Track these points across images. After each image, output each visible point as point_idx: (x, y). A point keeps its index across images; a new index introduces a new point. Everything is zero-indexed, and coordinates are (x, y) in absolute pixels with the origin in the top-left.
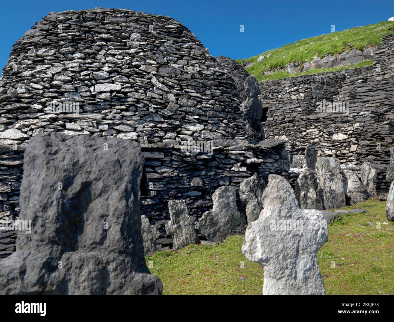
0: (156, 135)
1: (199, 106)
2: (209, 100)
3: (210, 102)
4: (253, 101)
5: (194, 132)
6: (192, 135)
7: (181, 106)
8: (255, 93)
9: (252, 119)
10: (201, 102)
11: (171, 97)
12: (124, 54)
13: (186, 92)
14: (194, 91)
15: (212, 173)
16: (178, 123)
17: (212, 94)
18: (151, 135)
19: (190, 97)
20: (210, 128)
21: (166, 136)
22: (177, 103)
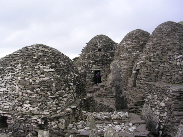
0: (15, 107)
1: (30, 97)
2: (34, 94)
3: (35, 95)
4: (116, 76)
5: (27, 108)
6: (26, 108)
7: (23, 97)
8: (117, 71)
9: (116, 86)
10: (31, 95)
11: (21, 93)
12: (12, 75)
13: (27, 91)
14: (29, 90)
15: (27, 125)
16: (21, 103)
17: (36, 91)
18: (14, 107)
19: (27, 93)
20: (33, 106)
21: (18, 108)
22: (22, 96)
